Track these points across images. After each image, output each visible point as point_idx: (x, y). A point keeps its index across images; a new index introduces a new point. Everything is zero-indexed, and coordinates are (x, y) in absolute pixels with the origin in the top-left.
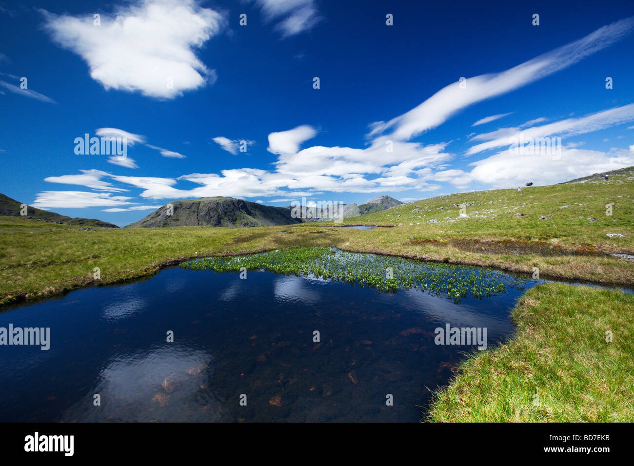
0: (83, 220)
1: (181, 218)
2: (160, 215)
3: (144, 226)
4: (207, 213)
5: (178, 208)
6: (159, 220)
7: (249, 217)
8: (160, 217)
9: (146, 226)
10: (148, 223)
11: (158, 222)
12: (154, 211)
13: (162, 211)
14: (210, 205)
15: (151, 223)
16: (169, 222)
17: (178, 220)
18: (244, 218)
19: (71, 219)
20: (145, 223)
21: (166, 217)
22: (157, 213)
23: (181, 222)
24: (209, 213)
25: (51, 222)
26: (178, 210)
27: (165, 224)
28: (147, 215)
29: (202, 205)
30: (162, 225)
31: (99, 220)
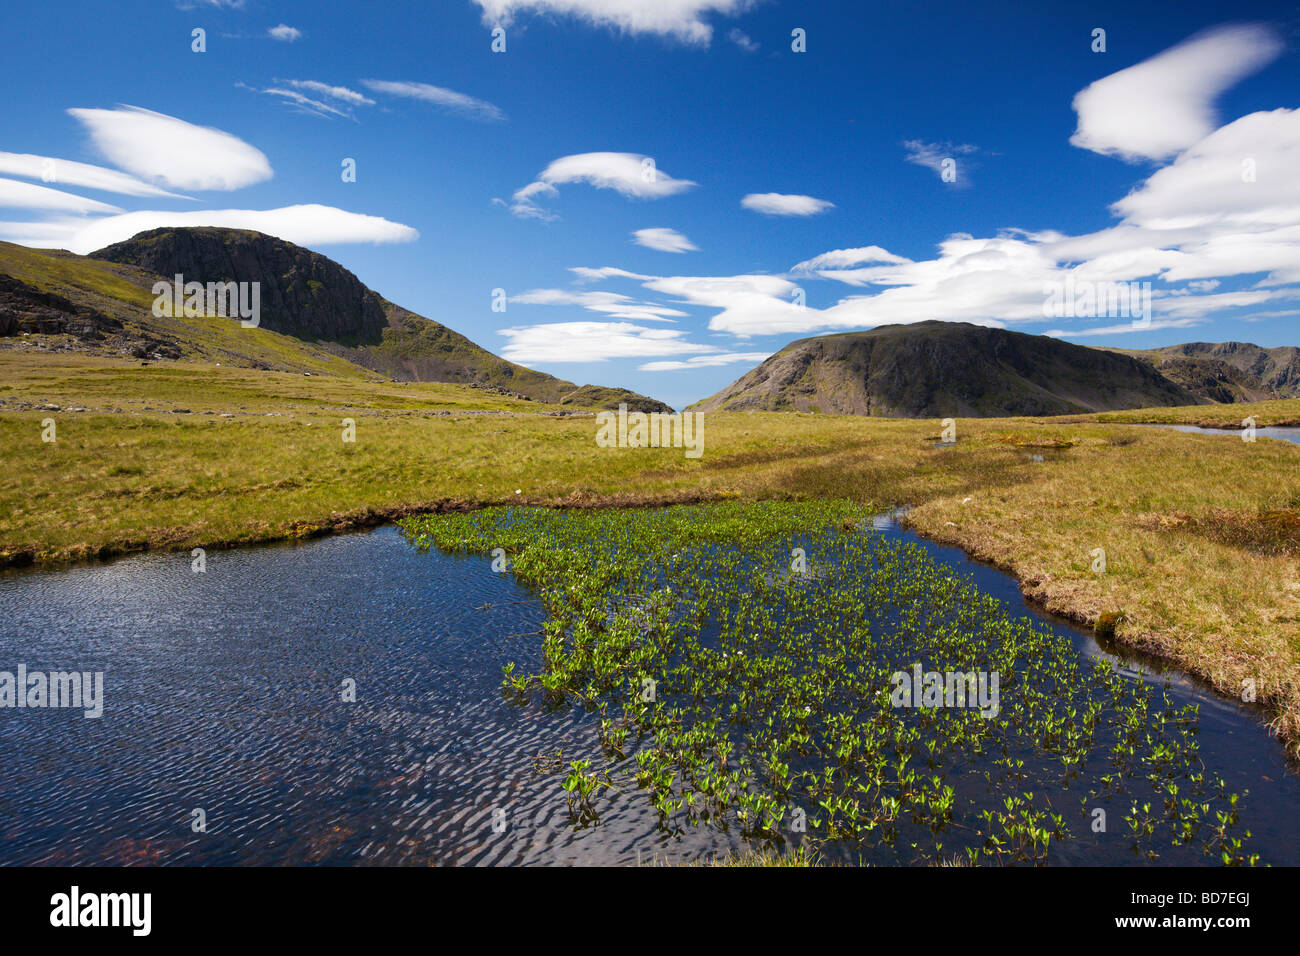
0: (598, 390)
1: (820, 386)
2: (767, 377)
3: (729, 408)
4: (893, 371)
5: (813, 358)
6: (764, 393)
7: (1027, 383)
8: (767, 383)
9: (733, 408)
10: (738, 399)
11: (763, 398)
12: (754, 367)
13: (771, 368)
14: (901, 348)
15: (744, 401)
16: (789, 398)
17: (812, 392)
18: (1009, 389)
19: (576, 388)
20: (731, 401)
21: (782, 384)
22: (760, 371)
23: (820, 398)
24: (901, 372)
25: (510, 395)
26: (812, 363)
27: (778, 403)
28: (737, 379)
29: (878, 347)
30: (771, 404)
31: (631, 390)
